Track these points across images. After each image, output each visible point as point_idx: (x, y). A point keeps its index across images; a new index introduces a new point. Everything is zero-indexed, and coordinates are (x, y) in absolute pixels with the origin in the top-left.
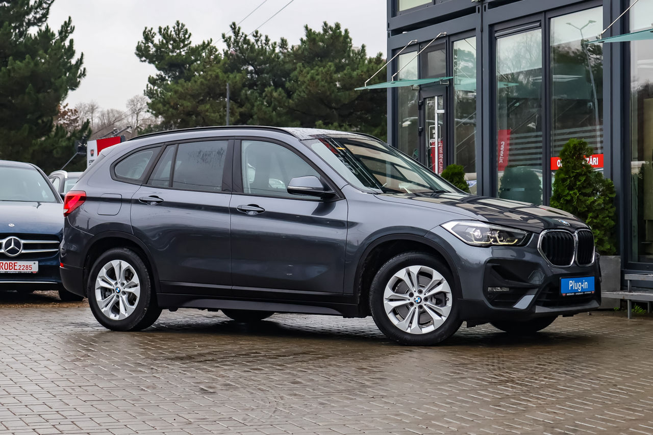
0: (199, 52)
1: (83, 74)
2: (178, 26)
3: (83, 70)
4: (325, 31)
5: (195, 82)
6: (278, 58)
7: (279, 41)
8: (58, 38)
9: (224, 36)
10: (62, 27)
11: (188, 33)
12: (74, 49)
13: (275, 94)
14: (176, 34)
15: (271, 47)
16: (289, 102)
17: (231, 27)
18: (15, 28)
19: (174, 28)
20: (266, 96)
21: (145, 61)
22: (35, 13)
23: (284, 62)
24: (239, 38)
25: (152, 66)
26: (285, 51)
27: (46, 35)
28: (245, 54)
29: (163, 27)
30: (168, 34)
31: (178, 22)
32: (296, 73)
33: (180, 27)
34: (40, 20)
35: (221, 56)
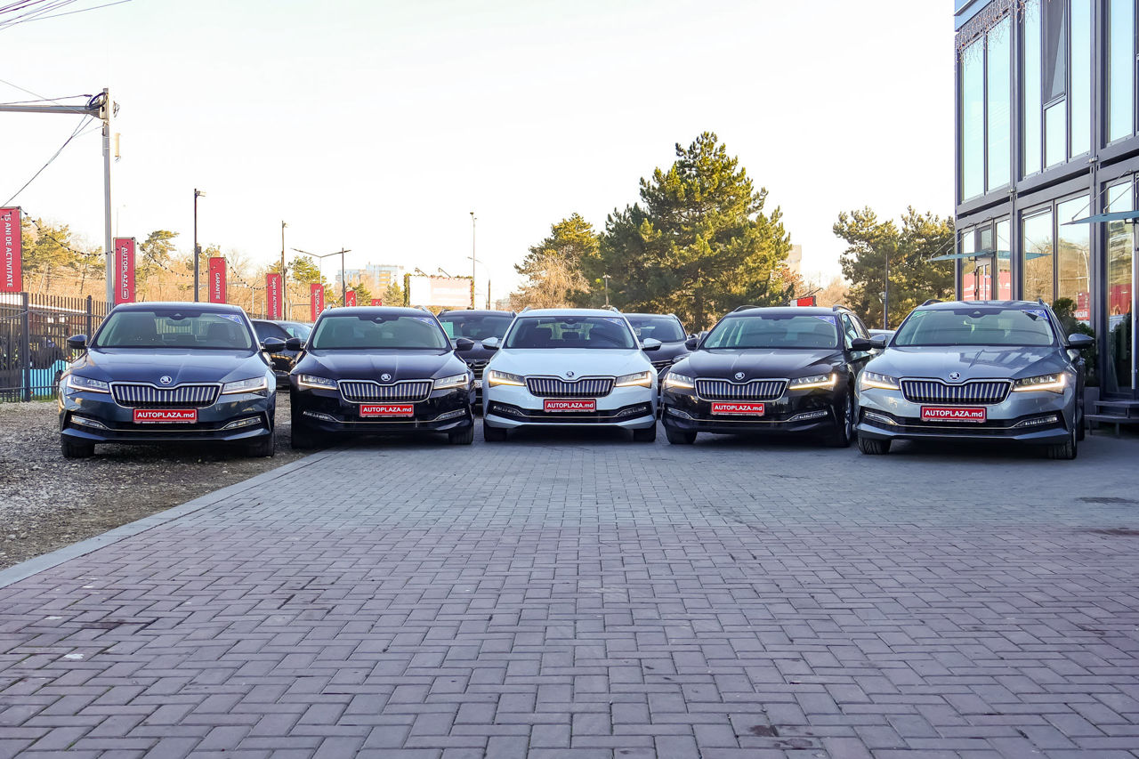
1: (790, 248)
2: (866, 209)
3: (790, 244)
8: (770, 222)
10: (773, 213)
12: (784, 229)
14: (865, 215)
19: (863, 211)
21: (840, 237)
22: (754, 203)
24: (914, 217)
25: (845, 240)
28: (919, 229)
29: (854, 211)
30: (858, 216)
31: (867, 206)
34: (757, 208)
35: (901, 232)
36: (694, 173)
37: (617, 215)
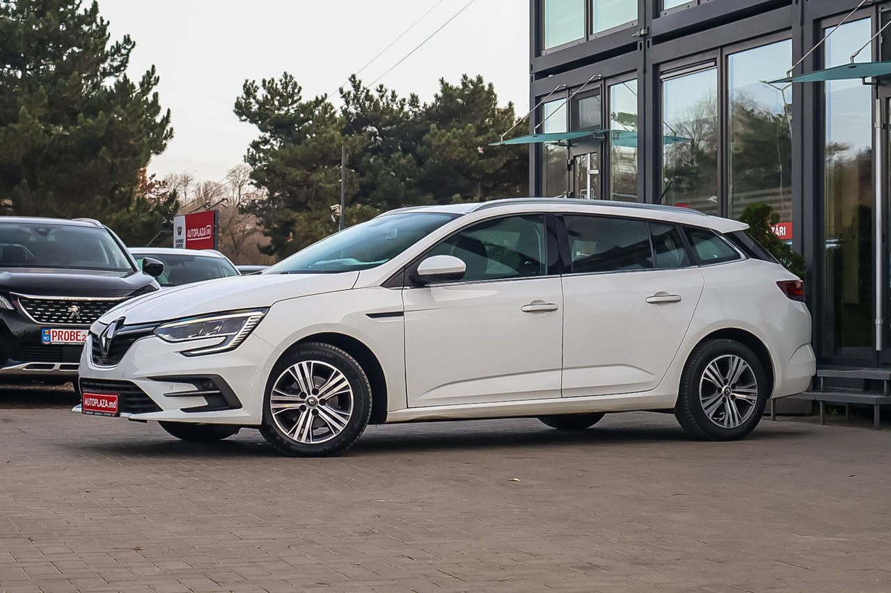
0: (311, 110)
1: (170, 135)
2: (286, 78)
3: (169, 130)
4: (465, 85)
5: (307, 146)
6: (408, 118)
7: (408, 98)
8: (139, 91)
10: (144, 77)
11: (298, 87)
12: (159, 104)
13: (403, 161)
14: (283, 88)
15: (399, 104)
16: (420, 171)
18: (87, 79)
19: (281, 81)
20: (393, 163)
21: (245, 120)
22: (112, 61)
23: (415, 123)
24: (359, 93)
25: (254, 126)
26: (416, 109)
28: (367, 112)
29: (268, 80)
30: (273, 88)
31: (285, 73)
32: (427, 137)
33: (288, 80)
35: (338, 114)
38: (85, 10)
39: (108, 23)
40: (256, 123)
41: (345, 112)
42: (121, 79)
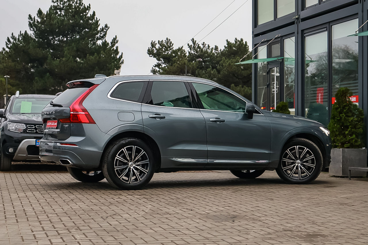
0: (177, 52)
1: (123, 63)
2: (167, 40)
3: (122, 61)
4: (236, 42)
5: (175, 66)
6: (214, 55)
7: (214, 47)
8: (111, 45)
9: (188, 45)
10: (112, 40)
11: (172, 44)
12: (118, 51)
13: (212, 72)
14: (166, 44)
15: (210, 50)
16: (218, 76)
17: (192, 40)
18: (91, 41)
19: (165, 41)
20: (208, 72)
21: (152, 56)
22: (100, 34)
23: (217, 57)
24: (195, 45)
25: (155, 59)
26: (217, 52)
27: (105, 44)
28: (198, 53)
29: (160, 41)
30: (162, 44)
31: (167, 38)
32: (222, 62)
33: (168, 40)
34: (102, 37)
35: (187, 54)
36: (63, 13)
37: (13, 37)
38: (91, 14)
39: (99, 20)
40: (156, 58)
41: (189, 53)
42: (104, 41)
